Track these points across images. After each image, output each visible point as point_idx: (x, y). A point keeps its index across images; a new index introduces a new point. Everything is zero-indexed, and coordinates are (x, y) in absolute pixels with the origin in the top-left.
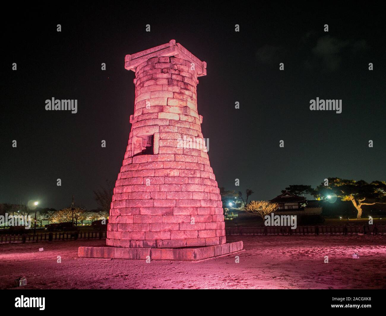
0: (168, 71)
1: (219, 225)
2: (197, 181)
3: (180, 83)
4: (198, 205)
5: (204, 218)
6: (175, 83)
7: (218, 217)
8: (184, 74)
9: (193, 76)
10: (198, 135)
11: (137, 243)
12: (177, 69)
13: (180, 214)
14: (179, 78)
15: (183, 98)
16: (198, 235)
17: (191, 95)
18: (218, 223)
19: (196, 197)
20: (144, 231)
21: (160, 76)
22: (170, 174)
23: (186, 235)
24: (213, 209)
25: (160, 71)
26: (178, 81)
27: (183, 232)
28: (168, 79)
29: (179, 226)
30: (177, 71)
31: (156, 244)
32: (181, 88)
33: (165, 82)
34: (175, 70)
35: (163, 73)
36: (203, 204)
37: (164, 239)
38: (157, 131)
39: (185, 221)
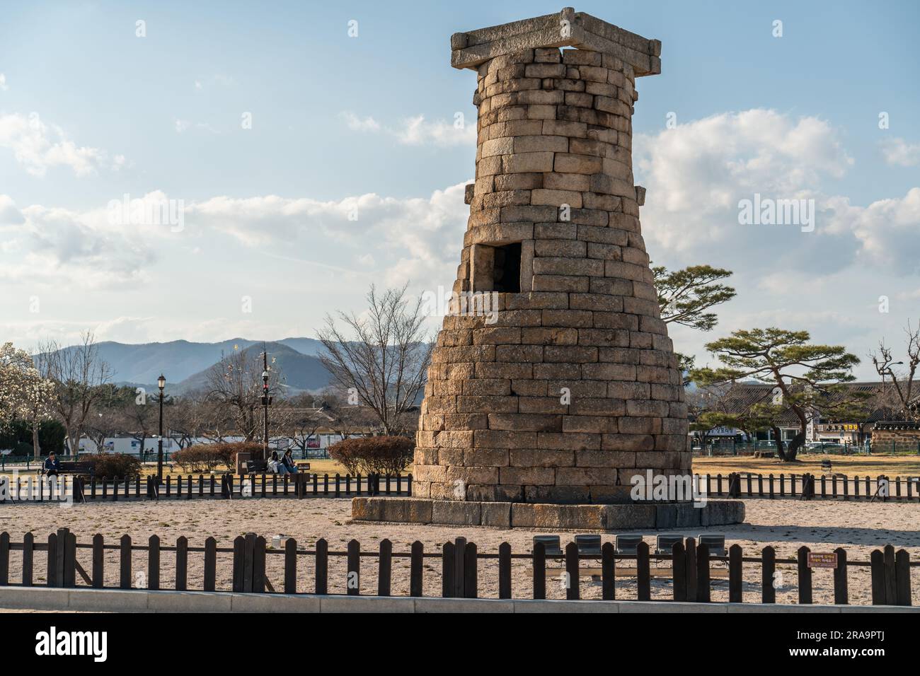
0: (557, 85)
1: (671, 458)
2: (619, 355)
3: (586, 113)
4: (620, 411)
5: (635, 442)
6: (574, 114)
7: (670, 441)
8: (593, 89)
9: (620, 90)
10: (629, 242)
11: (481, 491)
12: (580, 79)
13: (578, 431)
14: (583, 101)
15: (595, 152)
16: (618, 479)
17: (614, 141)
18: (669, 455)
19: (616, 392)
20: (498, 466)
21: (536, 96)
22: (556, 339)
23: (591, 478)
24: (657, 421)
25: (536, 83)
26: (580, 109)
27: (582, 470)
28: (556, 105)
29: (575, 458)
30: (578, 83)
31: (524, 493)
32: (589, 126)
33: (550, 113)
34: (574, 81)
35: (545, 92)
36: (633, 410)
37: (540, 483)
38: (530, 236)
39: (587, 447)
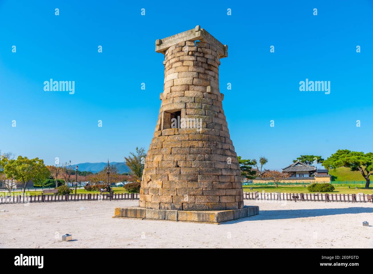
0: (194, 54)
1: (238, 192)
2: (219, 152)
3: (204, 64)
4: (220, 173)
5: (225, 185)
6: (200, 64)
7: (237, 185)
8: (207, 56)
9: (216, 58)
10: (220, 111)
11: (165, 205)
12: (202, 52)
13: (204, 181)
14: (203, 60)
15: (207, 78)
16: (220, 200)
17: (214, 76)
18: (237, 190)
19: (218, 166)
20: (172, 195)
21: (186, 58)
22: (195, 145)
23: (209, 200)
24: (233, 177)
25: (186, 54)
26: (202, 63)
27: (206, 197)
28: (194, 61)
29: (203, 192)
30: (202, 53)
31: (182, 207)
32: (205, 69)
33: (191, 63)
34: (200, 53)
35: (189, 56)
36: (224, 173)
37: (189, 202)
38: (184, 107)
39: (208, 187)
